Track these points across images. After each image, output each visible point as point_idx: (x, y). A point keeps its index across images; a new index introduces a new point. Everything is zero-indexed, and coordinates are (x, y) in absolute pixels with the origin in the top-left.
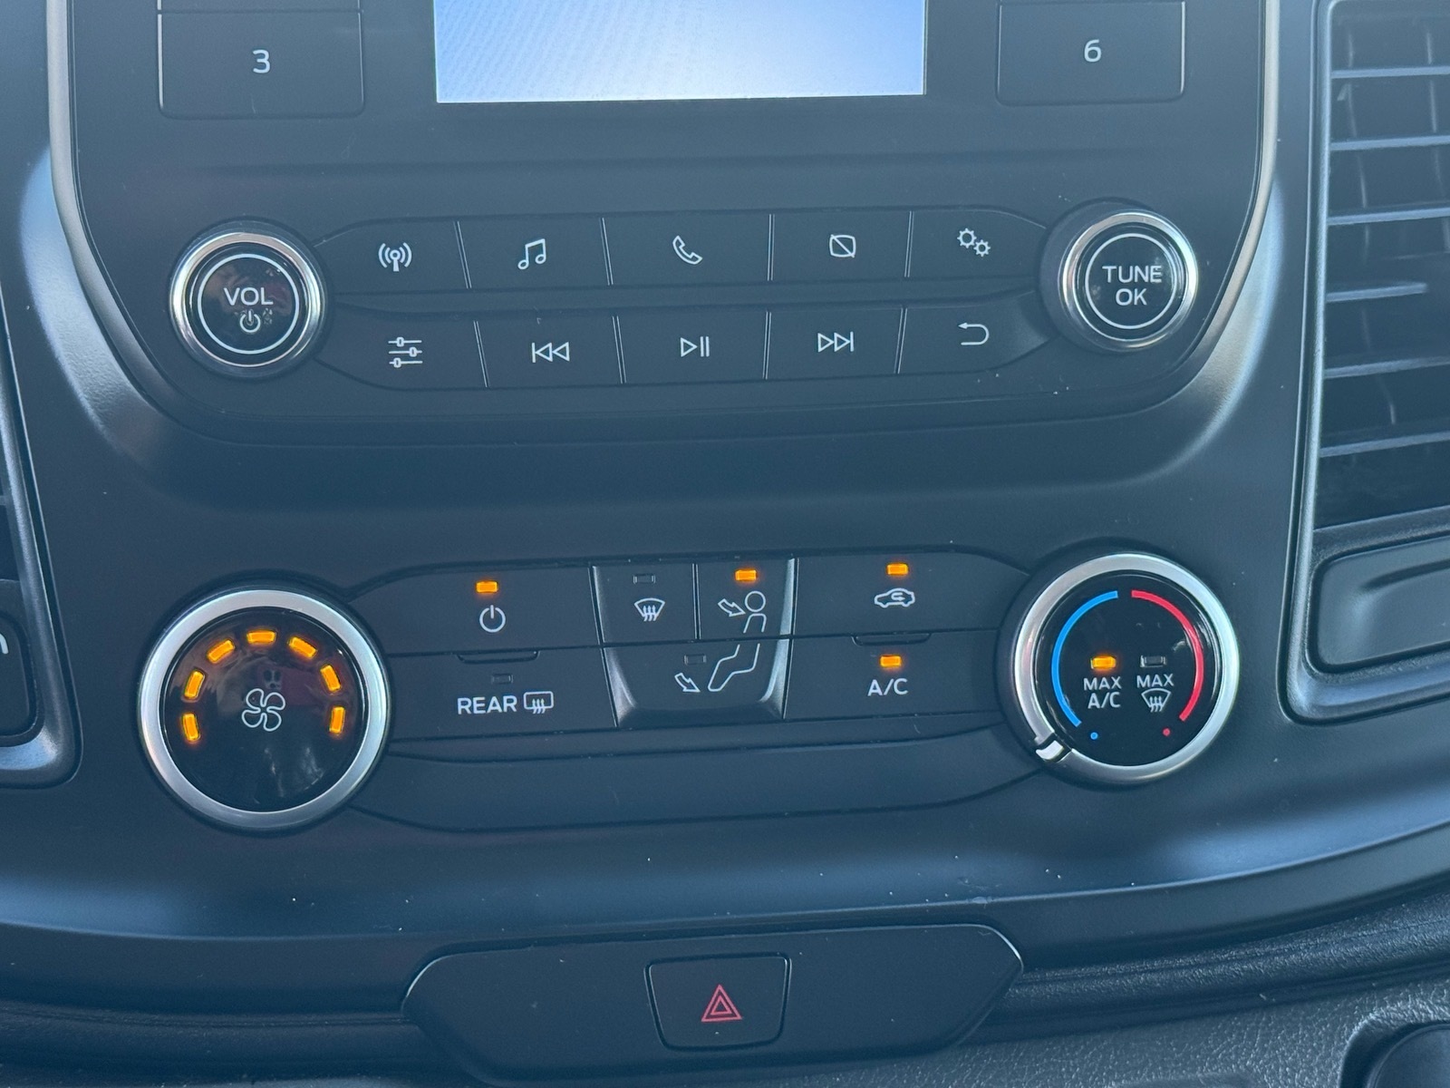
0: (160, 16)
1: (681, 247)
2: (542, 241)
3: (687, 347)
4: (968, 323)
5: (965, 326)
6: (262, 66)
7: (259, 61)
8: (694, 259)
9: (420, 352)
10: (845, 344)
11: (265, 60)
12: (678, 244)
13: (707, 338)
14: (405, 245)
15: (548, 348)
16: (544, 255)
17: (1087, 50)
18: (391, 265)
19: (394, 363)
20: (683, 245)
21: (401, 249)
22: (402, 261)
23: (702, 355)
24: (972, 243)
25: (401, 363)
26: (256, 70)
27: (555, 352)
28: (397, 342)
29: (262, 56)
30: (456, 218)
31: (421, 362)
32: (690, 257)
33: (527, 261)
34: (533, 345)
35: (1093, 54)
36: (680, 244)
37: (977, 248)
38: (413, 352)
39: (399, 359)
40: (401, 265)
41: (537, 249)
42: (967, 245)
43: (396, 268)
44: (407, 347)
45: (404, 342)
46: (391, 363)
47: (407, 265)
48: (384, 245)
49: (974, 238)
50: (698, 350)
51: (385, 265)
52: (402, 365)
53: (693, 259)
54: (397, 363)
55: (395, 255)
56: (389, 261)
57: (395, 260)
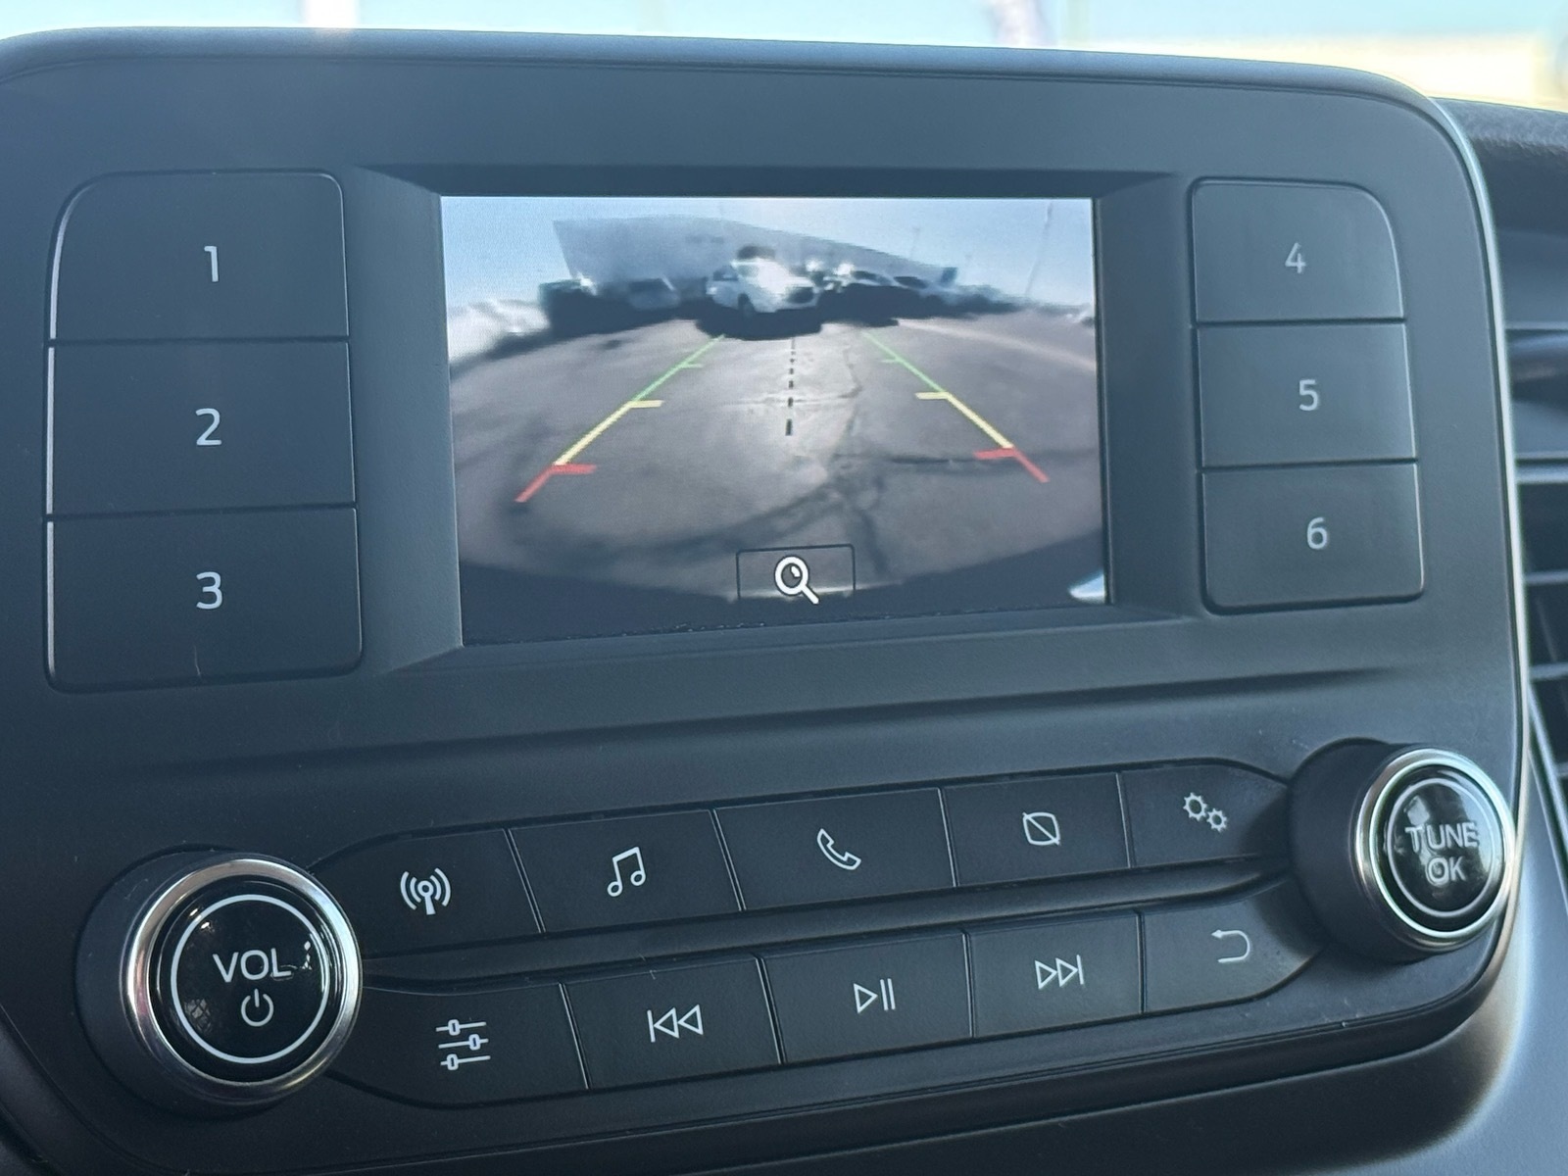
0: (50, 525)
1: (829, 846)
2: (636, 850)
3: (864, 998)
4: (1223, 930)
5: (1219, 934)
6: (211, 598)
7: (206, 589)
8: (851, 862)
9: (485, 1041)
10: (1071, 975)
11: (215, 589)
12: (825, 841)
13: (889, 981)
14: (438, 871)
15: (671, 1017)
16: (642, 872)
17: (1311, 532)
18: (422, 905)
19: (447, 1063)
20: (831, 842)
21: (433, 878)
22: (437, 897)
23: (886, 1007)
24: (1203, 813)
25: (457, 1062)
26: (201, 605)
27: (682, 1022)
28: (449, 1028)
29: (210, 582)
30: (507, 825)
31: (487, 1058)
32: (845, 859)
33: (619, 883)
34: (649, 1013)
35: (1318, 538)
36: (828, 842)
37: (1210, 820)
38: (475, 1042)
39: (454, 1056)
40: (436, 904)
41: (629, 866)
42: (1198, 817)
43: (430, 910)
44: (464, 1035)
45: (459, 1027)
46: (443, 1063)
47: (445, 903)
48: (406, 875)
49: (1204, 806)
50: (880, 1000)
51: (413, 907)
52: (459, 1064)
53: (848, 861)
54: (452, 1063)
55: (426, 889)
56: (418, 900)
57: (427, 896)
